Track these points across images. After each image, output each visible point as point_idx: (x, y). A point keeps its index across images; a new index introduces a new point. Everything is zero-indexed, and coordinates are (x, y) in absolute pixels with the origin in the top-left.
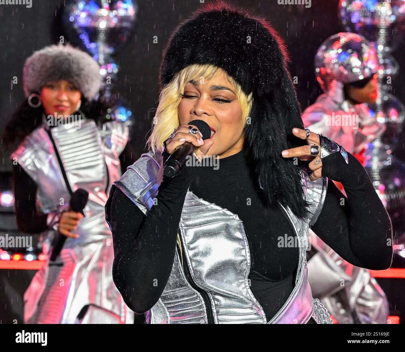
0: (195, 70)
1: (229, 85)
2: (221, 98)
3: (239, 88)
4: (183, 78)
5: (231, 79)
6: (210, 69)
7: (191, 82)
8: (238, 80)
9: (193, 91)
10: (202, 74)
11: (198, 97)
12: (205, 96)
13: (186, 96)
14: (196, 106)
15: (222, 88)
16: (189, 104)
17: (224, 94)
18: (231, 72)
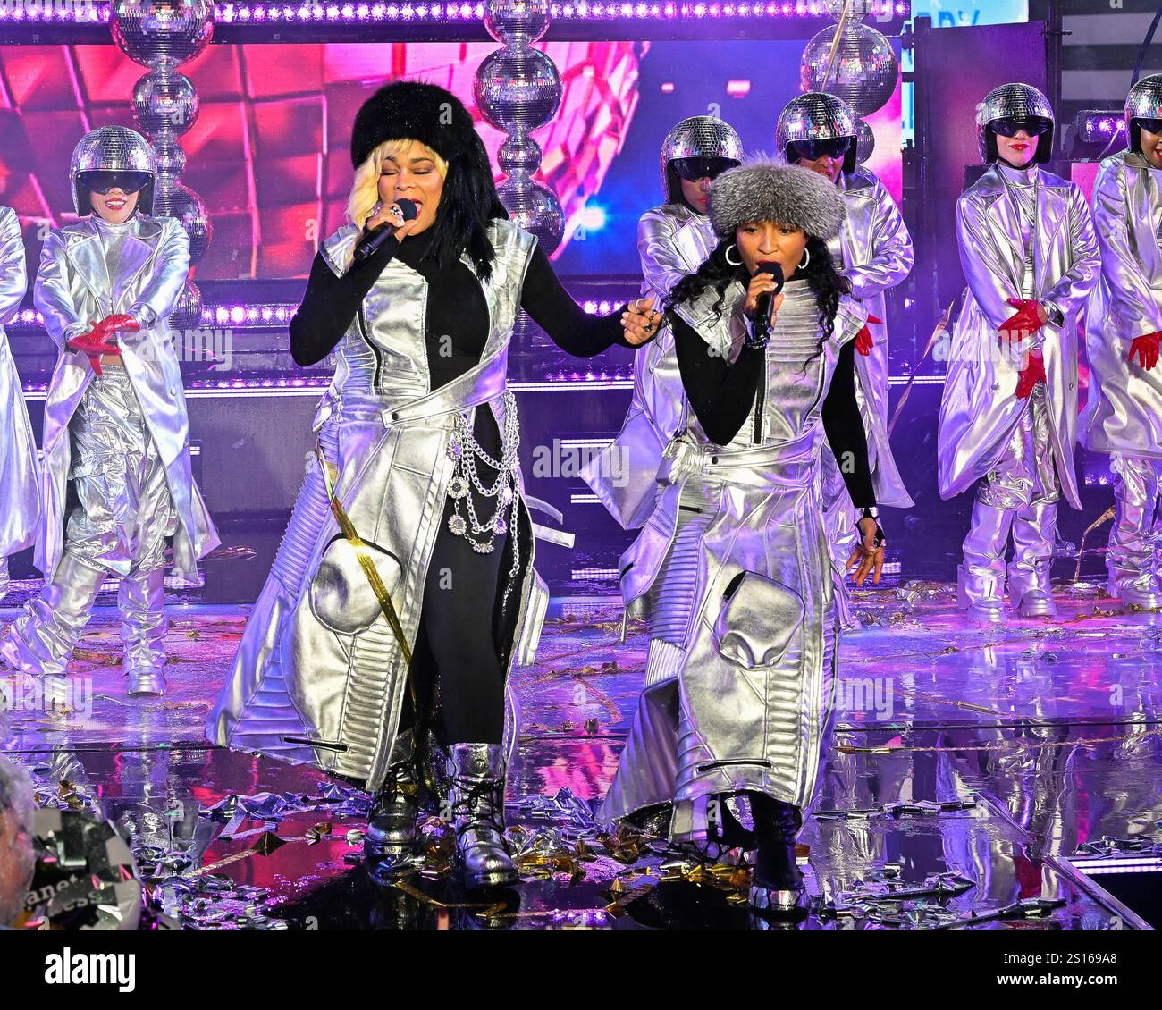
0: (391, 147)
1: (427, 156)
2: (422, 170)
3: (437, 155)
4: (379, 156)
5: (428, 148)
6: (405, 144)
7: (388, 158)
8: (435, 148)
9: (391, 166)
10: (398, 150)
11: (398, 172)
12: (405, 171)
13: (385, 173)
14: (399, 181)
15: (421, 159)
16: (389, 181)
17: (422, 165)
18: (426, 142)
